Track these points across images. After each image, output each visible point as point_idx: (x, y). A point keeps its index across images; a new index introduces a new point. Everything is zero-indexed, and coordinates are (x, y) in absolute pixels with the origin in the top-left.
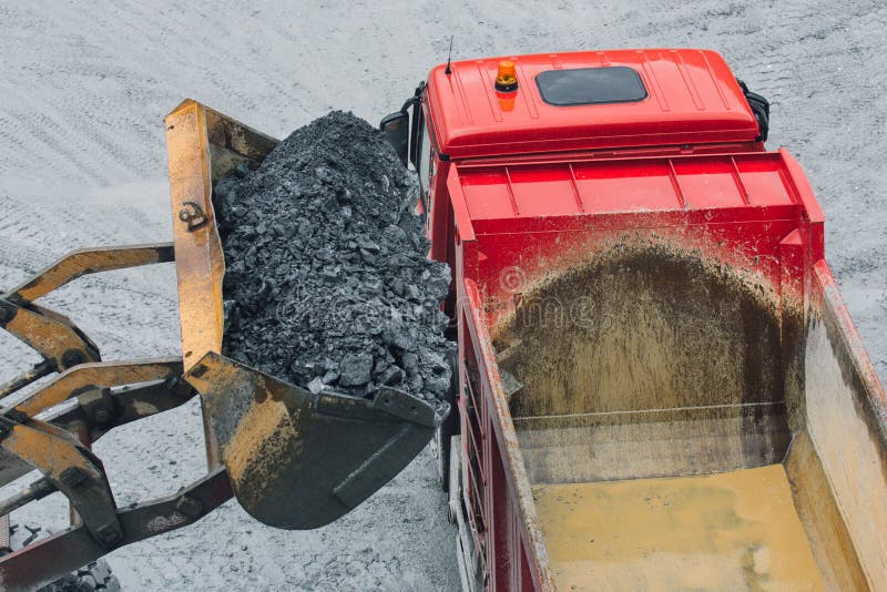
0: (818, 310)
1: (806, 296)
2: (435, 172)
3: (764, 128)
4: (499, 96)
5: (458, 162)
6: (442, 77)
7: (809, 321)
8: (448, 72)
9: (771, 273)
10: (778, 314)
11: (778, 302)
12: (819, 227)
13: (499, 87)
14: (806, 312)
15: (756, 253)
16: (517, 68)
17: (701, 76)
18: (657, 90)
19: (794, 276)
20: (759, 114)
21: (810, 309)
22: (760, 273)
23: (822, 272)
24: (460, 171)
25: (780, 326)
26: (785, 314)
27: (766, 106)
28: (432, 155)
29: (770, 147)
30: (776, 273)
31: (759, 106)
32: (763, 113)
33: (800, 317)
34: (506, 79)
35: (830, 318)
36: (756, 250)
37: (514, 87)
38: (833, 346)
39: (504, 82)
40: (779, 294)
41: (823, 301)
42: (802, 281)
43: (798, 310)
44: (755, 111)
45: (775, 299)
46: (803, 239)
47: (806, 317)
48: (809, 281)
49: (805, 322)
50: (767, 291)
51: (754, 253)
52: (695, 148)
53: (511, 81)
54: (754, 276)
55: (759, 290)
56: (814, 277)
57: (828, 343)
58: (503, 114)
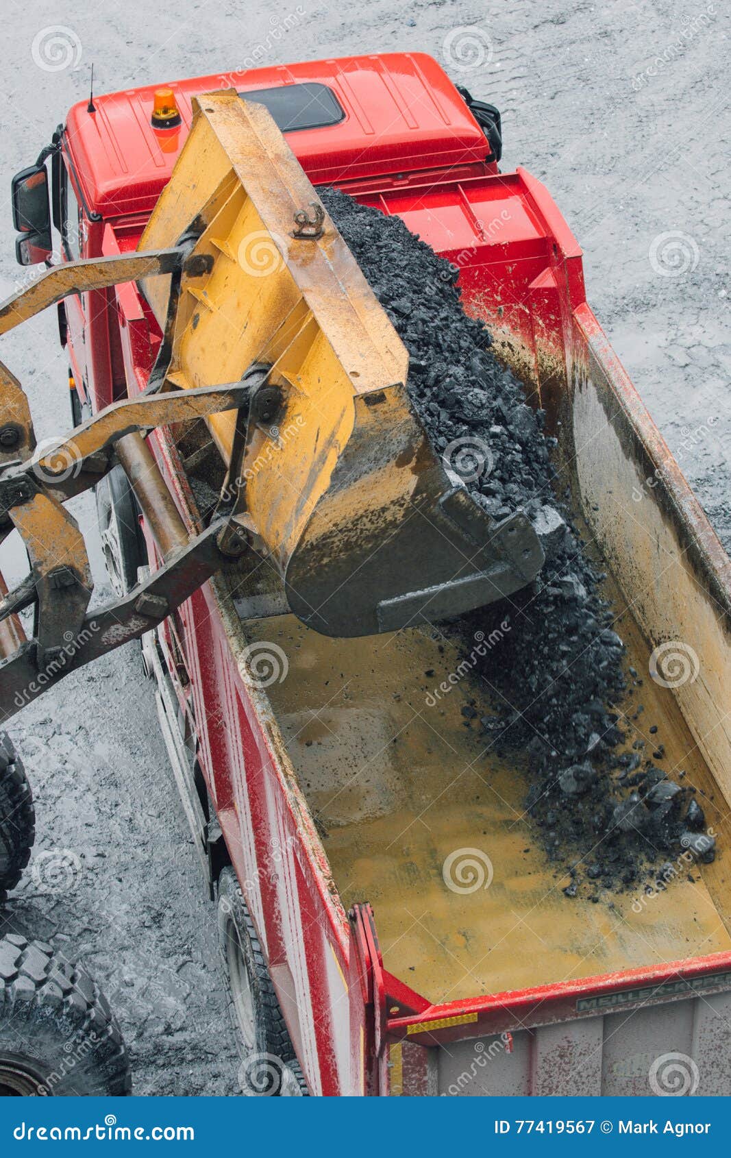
0: (584, 367)
1: (568, 351)
2: (86, 238)
3: (496, 144)
4: (158, 134)
5: (113, 221)
6: (84, 118)
7: (574, 381)
8: (91, 109)
9: (521, 326)
10: (534, 376)
11: (533, 362)
12: (577, 262)
13: (157, 122)
14: (569, 370)
15: (500, 303)
16: (178, 97)
17: (411, 86)
18: (357, 110)
19: (550, 327)
20: (488, 126)
21: (574, 367)
22: (506, 328)
23: (584, 320)
24: (118, 234)
25: (538, 390)
26: (542, 376)
27: (497, 117)
28: (81, 216)
29: (506, 167)
30: (527, 326)
31: (487, 117)
32: (494, 125)
33: (562, 377)
34: (165, 112)
35: (599, 376)
36: (499, 298)
37: (175, 121)
38: (607, 411)
39: (163, 116)
40: (534, 351)
41: (589, 355)
42: (560, 333)
43: (559, 369)
44: (483, 124)
45: (529, 358)
46: (557, 280)
47: (569, 378)
48: (569, 332)
49: (570, 384)
50: (517, 348)
51: (496, 303)
52: (411, 177)
53: (171, 114)
54: (500, 331)
55: (507, 349)
56: (576, 327)
57: (600, 407)
58: (166, 155)
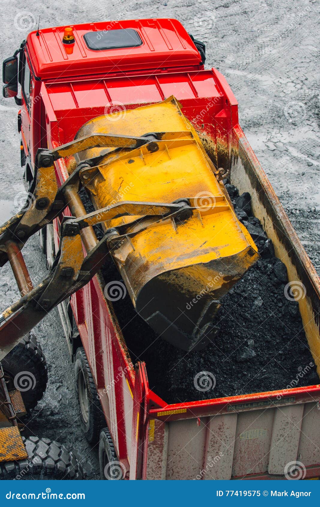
0: (237, 150)
1: (230, 144)
2: (33, 87)
3: (204, 59)
4: (65, 46)
5: (45, 81)
6: (34, 36)
7: (232, 156)
8: (38, 35)
9: (211, 133)
10: (215, 153)
11: (215, 147)
12: (236, 107)
13: (65, 41)
14: (230, 151)
15: (202, 123)
16: (74, 32)
17: (171, 35)
18: (147, 39)
19: (223, 134)
20: (201, 51)
21: (232, 150)
22: (205, 133)
23: (238, 131)
24: (47, 86)
25: (217, 159)
26: (219, 153)
27: (204, 47)
28: (31, 78)
29: (207, 67)
30: (214, 133)
31: (201, 47)
32: (203, 51)
33: (226, 155)
34: (69, 37)
35: (243, 154)
36: (202, 121)
37: (73, 41)
38: (246, 168)
39: (67, 39)
40: (216, 143)
41: (239, 145)
42: (227, 136)
43: (226, 151)
44: (199, 50)
46: (226, 114)
47: (230, 155)
48: (231, 136)
49: (230, 157)
50: (209, 142)
51: (201, 123)
52: (169, 70)
53: (71, 38)
54: (202, 134)
55: (205, 142)
56: (234, 134)
57: (242, 167)
58: (68, 55)
